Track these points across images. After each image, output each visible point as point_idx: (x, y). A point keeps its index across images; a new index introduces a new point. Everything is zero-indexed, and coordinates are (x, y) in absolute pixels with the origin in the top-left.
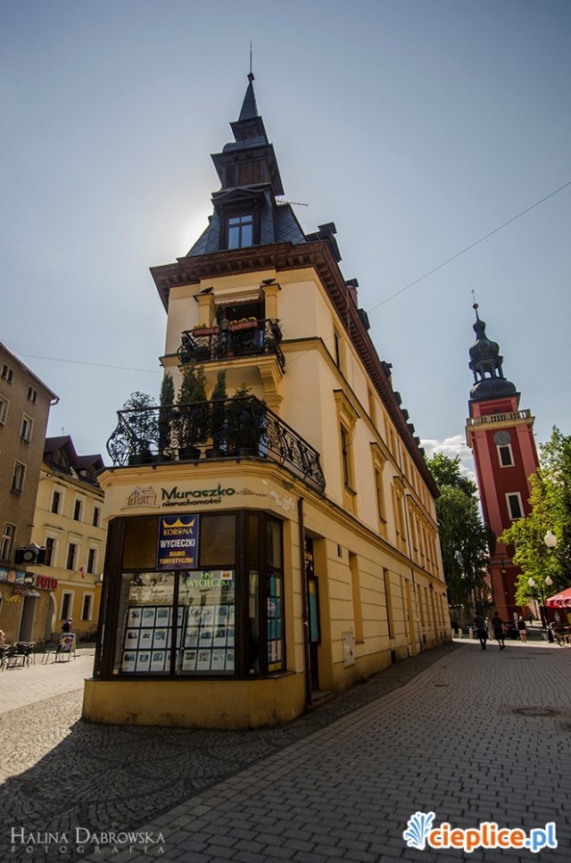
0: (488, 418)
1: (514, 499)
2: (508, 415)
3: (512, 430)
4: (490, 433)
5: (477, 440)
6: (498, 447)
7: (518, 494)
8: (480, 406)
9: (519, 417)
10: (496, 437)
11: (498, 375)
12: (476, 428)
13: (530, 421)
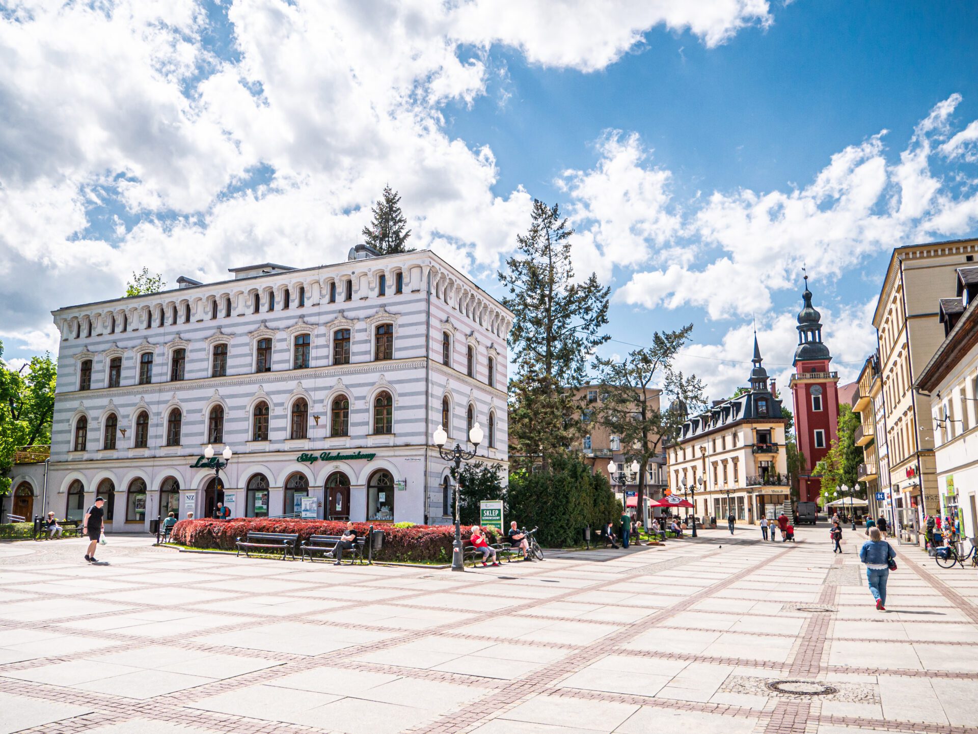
0: (808, 375)
1: (819, 434)
2: (822, 374)
3: (823, 385)
4: (808, 386)
5: (799, 391)
6: (813, 396)
7: (823, 431)
8: (803, 364)
9: (829, 377)
10: (812, 389)
11: (817, 340)
12: (799, 382)
13: (836, 380)
